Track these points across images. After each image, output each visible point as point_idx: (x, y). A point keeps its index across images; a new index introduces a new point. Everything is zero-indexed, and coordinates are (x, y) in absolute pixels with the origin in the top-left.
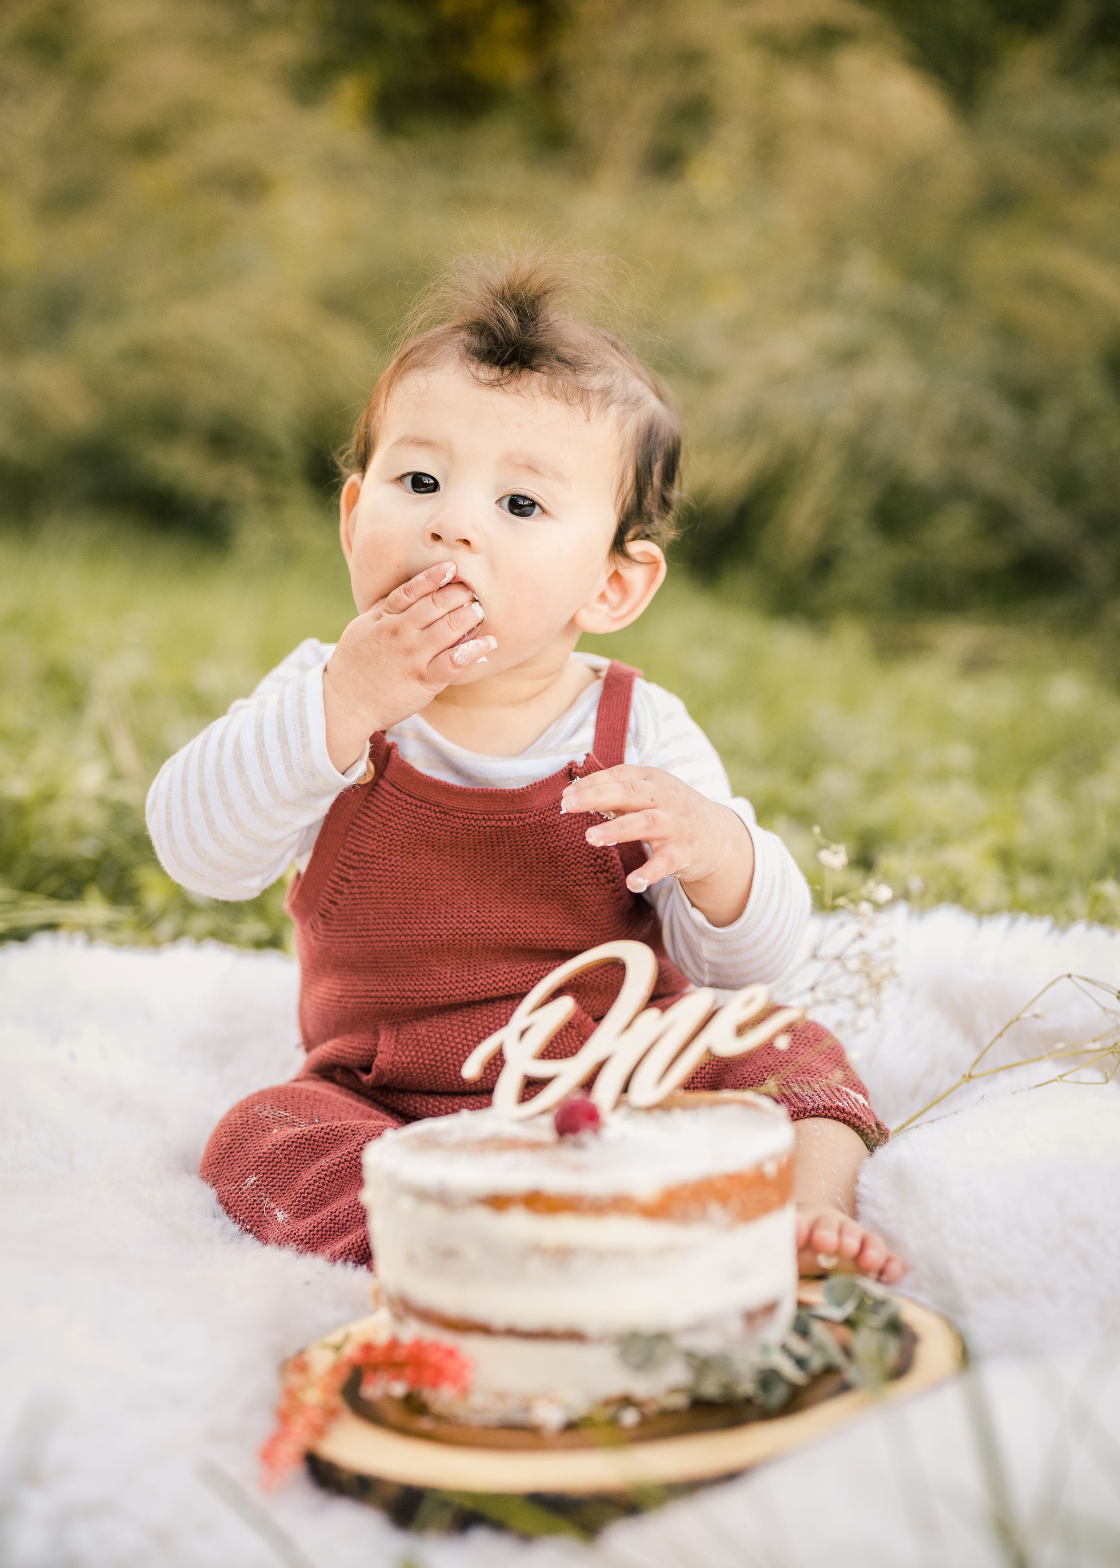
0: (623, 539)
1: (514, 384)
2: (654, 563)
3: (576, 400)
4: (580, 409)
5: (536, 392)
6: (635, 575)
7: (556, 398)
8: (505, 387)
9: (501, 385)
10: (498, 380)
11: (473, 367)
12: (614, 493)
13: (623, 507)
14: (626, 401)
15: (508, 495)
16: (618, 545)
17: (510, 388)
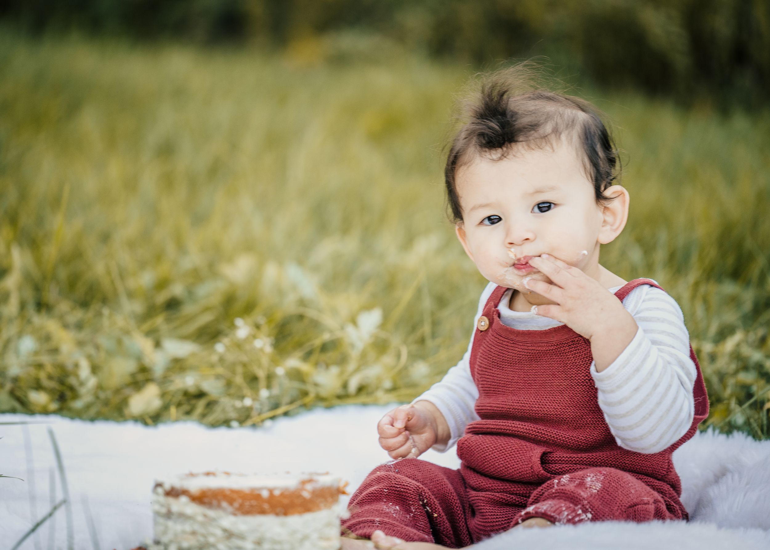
0: (600, 192)
1: (511, 152)
2: (622, 193)
3: (544, 144)
4: (548, 148)
5: (523, 152)
6: (615, 205)
7: (533, 149)
8: (508, 157)
9: (505, 157)
10: (503, 155)
11: (488, 155)
12: (584, 176)
13: (592, 179)
14: (567, 127)
15: (535, 206)
16: (599, 196)
17: (510, 156)
